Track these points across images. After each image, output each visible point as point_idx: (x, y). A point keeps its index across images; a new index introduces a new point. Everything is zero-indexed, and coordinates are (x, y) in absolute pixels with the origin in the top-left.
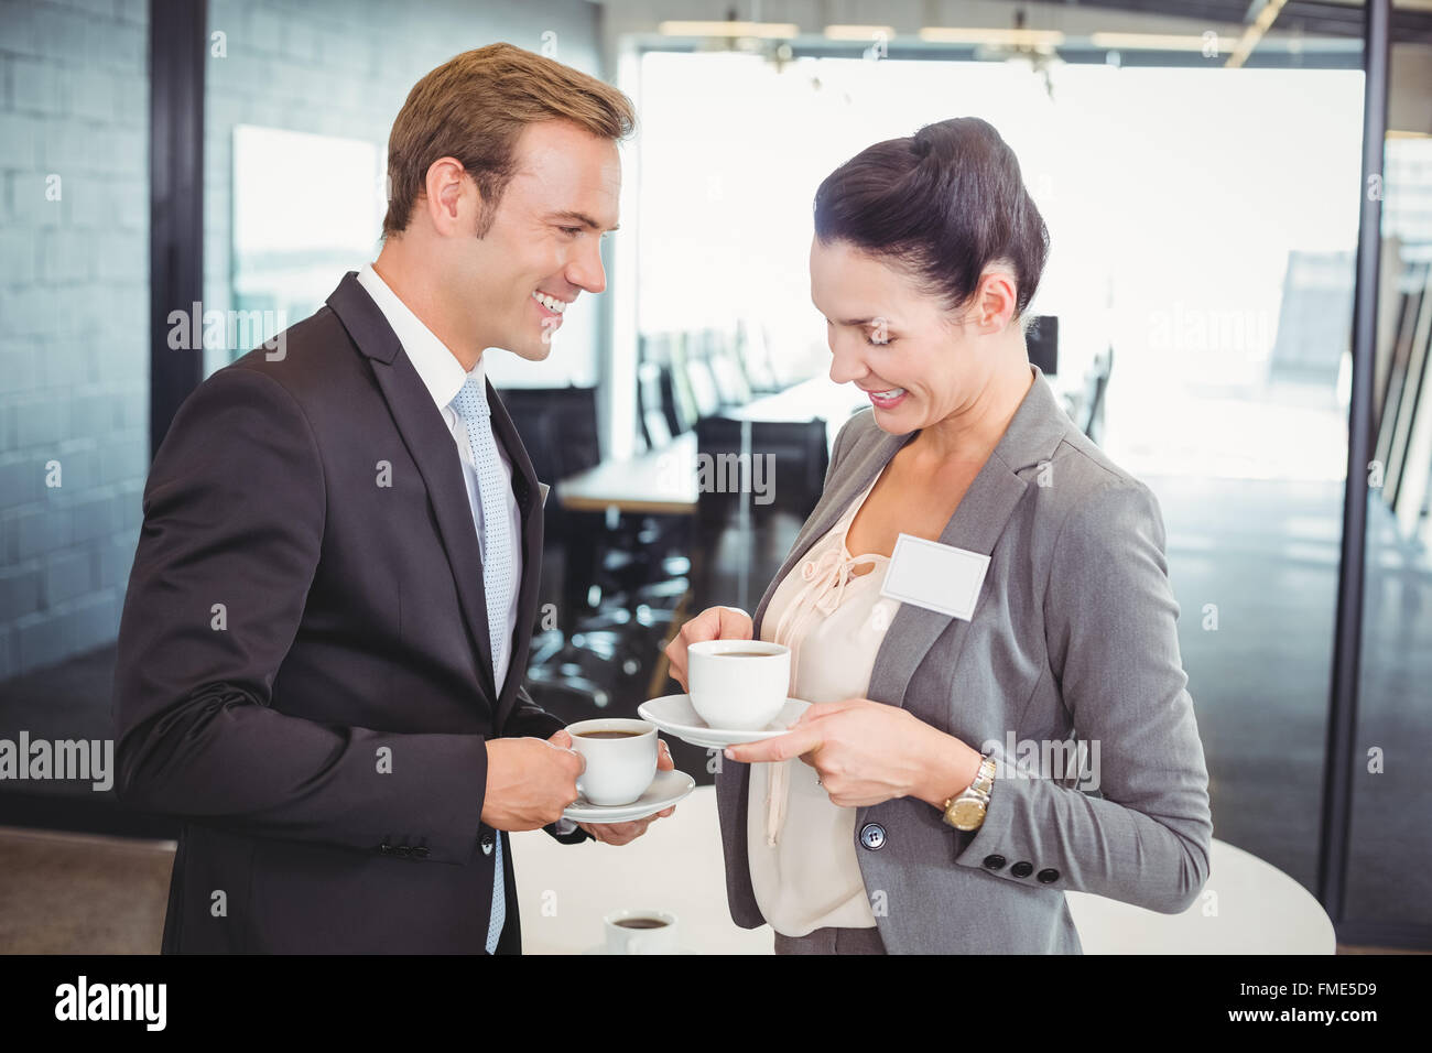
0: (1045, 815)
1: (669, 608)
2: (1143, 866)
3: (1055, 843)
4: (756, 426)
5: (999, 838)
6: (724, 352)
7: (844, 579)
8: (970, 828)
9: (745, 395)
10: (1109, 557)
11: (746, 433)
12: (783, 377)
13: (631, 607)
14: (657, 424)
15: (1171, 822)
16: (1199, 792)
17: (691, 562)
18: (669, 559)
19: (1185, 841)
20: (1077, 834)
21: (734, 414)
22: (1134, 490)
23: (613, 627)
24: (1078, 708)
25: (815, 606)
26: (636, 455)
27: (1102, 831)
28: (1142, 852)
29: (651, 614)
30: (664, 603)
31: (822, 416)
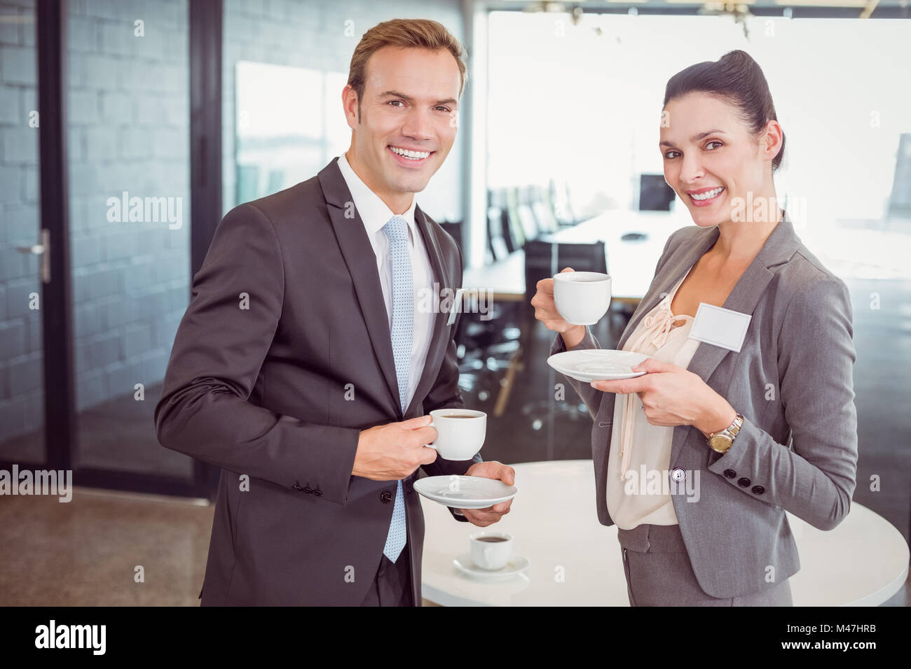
0: (765, 454)
1: (507, 359)
2: (813, 497)
3: (766, 471)
4: (562, 247)
5: (735, 460)
6: (541, 200)
7: (668, 329)
8: (721, 451)
9: (554, 227)
10: (816, 319)
11: (555, 251)
12: (578, 214)
13: (484, 359)
14: (499, 245)
15: (833, 477)
16: (851, 462)
17: (521, 331)
18: (507, 329)
19: (839, 489)
20: (780, 469)
21: (548, 239)
22: (835, 283)
23: (473, 371)
24: (788, 404)
25: (651, 344)
26: (486, 265)
27: (795, 470)
28: (814, 489)
29: (496, 363)
30: (504, 356)
31: (602, 240)
